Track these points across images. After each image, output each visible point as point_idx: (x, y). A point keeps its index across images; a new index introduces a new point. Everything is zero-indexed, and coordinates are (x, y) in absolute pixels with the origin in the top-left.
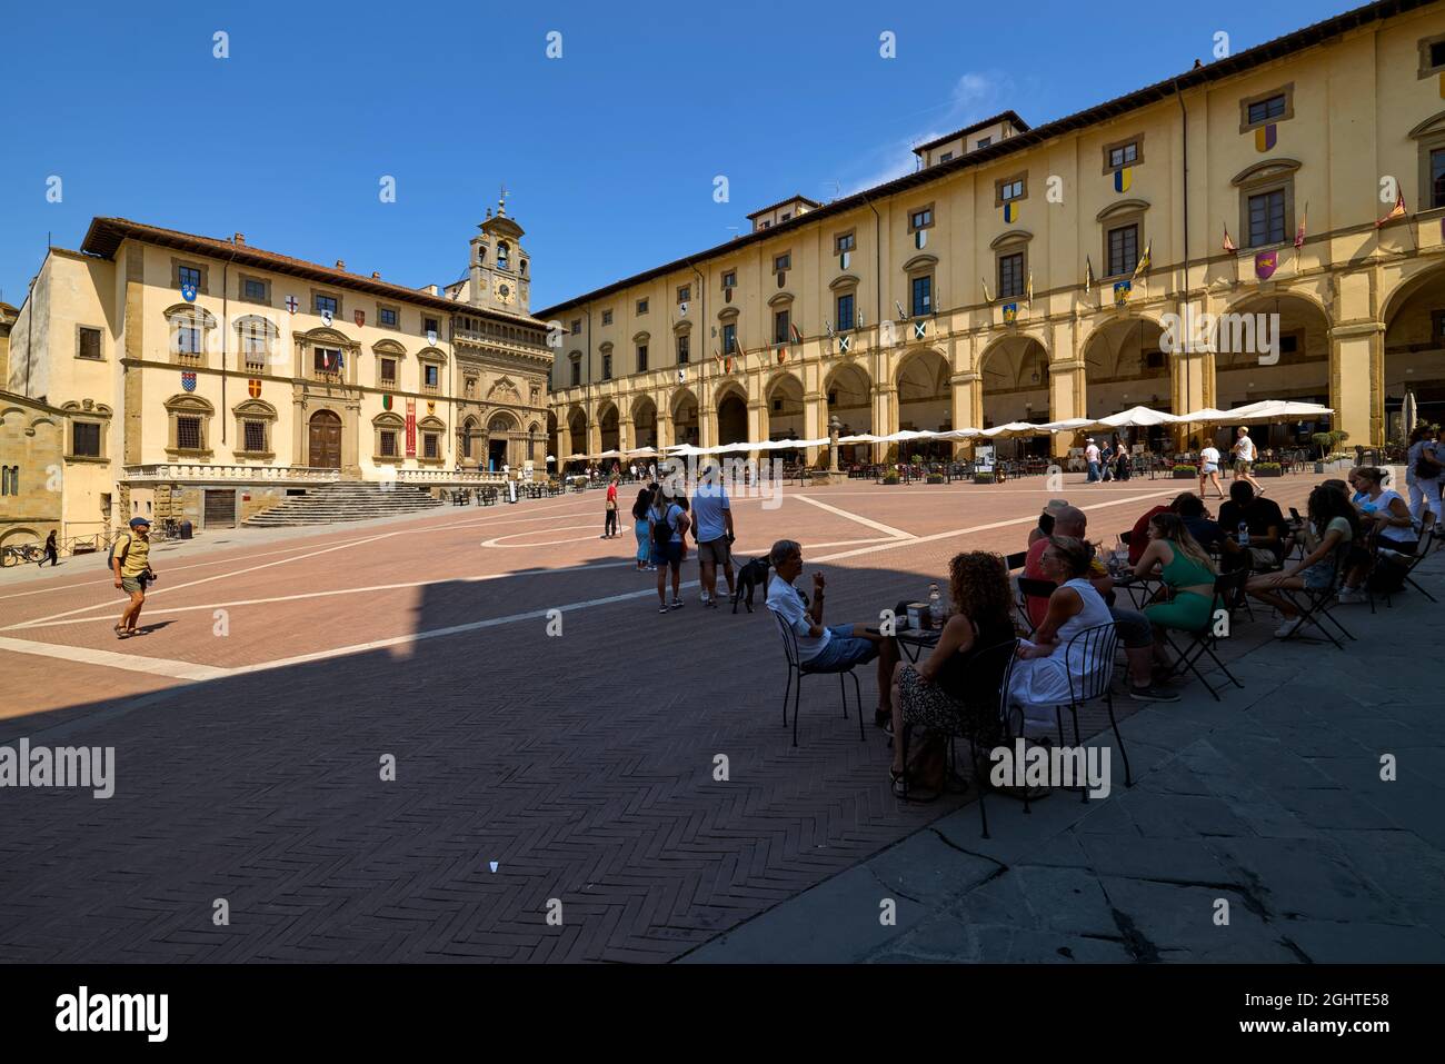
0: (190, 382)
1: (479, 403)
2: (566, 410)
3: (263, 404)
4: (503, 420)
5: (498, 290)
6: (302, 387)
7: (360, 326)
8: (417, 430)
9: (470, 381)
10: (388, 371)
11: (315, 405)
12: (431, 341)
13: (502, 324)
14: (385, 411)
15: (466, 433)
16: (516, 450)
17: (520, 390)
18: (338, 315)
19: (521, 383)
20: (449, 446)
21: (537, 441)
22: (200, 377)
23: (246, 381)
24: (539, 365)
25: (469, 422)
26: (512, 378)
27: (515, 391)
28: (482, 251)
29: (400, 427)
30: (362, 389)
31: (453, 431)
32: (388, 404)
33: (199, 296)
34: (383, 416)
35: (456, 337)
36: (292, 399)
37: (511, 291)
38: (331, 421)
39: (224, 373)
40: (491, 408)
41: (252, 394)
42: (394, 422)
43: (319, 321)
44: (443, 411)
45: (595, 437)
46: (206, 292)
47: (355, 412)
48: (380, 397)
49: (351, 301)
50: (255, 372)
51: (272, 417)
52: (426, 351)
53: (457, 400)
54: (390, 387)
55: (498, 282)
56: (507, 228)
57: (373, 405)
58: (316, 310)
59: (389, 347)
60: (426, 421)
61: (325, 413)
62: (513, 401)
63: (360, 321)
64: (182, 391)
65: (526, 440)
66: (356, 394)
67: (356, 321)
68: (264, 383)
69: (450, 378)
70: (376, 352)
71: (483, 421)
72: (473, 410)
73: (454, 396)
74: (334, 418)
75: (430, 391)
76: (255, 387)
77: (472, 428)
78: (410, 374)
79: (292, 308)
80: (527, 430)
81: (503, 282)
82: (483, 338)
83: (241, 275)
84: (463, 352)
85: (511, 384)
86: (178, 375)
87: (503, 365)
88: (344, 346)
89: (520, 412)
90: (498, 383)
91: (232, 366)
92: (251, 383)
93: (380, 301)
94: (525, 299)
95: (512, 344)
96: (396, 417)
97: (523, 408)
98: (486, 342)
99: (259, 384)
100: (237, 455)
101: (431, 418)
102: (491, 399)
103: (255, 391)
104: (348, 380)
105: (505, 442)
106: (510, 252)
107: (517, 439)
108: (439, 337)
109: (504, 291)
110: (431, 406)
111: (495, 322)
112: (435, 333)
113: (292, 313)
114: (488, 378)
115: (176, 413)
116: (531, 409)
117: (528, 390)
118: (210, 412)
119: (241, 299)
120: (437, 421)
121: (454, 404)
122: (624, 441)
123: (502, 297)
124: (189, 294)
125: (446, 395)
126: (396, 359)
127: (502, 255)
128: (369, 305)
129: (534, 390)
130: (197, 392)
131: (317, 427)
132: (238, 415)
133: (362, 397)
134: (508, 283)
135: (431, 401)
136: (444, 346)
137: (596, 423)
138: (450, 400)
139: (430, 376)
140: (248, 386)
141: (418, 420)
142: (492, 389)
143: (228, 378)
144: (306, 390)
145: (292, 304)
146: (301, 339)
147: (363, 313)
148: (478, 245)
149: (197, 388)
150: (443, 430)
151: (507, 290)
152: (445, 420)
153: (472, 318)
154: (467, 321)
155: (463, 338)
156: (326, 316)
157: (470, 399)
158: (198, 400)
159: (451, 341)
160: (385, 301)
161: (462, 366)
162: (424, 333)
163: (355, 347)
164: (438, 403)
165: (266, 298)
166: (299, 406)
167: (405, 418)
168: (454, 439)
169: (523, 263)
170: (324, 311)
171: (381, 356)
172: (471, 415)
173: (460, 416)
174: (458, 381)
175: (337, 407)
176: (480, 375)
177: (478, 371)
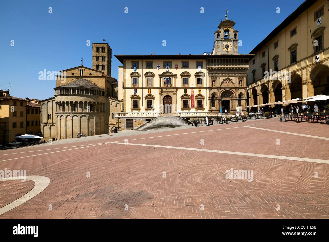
0: (135, 92)
1: (217, 88)
2: (260, 87)
3: (151, 95)
4: (227, 93)
5: (224, 47)
6: (161, 89)
7: (177, 69)
8: (195, 99)
10: (185, 82)
11: (164, 94)
12: (199, 69)
13: (226, 59)
14: (184, 94)
15: (212, 99)
16: (234, 104)
17: (234, 82)
18: (170, 67)
19: (235, 79)
20: (206, 104)
21: (242, 100)
22: (138, 90)
23: (148, 89)
24: (243, 71)
25: (213, 95)
26: (230, 78)
27: (232, 82)
28: (218, 35)
29: (189, 99)
30: (177, 88)
31: (208, 98)
32: (185, 91)
33: (137, 69)
34: (183, 96)
35: (208, 66)
36: (158, 93)
37: (230, 46)
38: (169, 98)
39: (142, 88)
40: (222, 89)
41: (149, 93)
42: (187, 97)
43: (165, 70)
44: (204, 92)
45: (272, 97)
46: (138, 68)
47: (175, 95)
48: (183, 90)
49: (174, 63)
50: (150, 87)
51: (154, 99)
52: (197, 73)
54: (186, 86)
55: (225, 44)
56: (228, 24)
57: (181, 92)
58: (164, 67)
59: (185, 74)
60: (198, 96)
61: (167, 96)
62: (231, 85)
63: (177, 67)
64: (133, 94)
65: (237, 99)
66: (176, 89)
67: (176, 68)
68: (152, 89)
69: (206, 81)
70: (182, 76)
71: (219, 94)
72: (215, 90)
73: (208, 87)
74: (170, 97)
75: (199, 86)
76: (150, 91)
77: (215, 97)
78: (192, 81)
79: (158, 68)
80: (237, 96)
81: (226, 43)
82: (218, 65)
83: (146, 62)
84: (211, 72)
85: (230, 80)
86: (133, 90)
87: (227, 73)
88: (172, 76)
89: (234, 90)
90: (225, 80)
91: (144, 86)
92: (149, 90)
93: (182, 60)
94: (236, 48)
95: (230, 65)
96: (188, 95)
97: (235, 88)
98: (219, 66)
99: (151, 90)
100: (146, 109)
101: (200, 95)
102: (222, 86)
103: (150, 92)
104: (173, 86)
105: (229, 101)
106: (230, 32)
107: (233, 100)
108: (202, 68)
109: (227, 47)
110: (200, 91)
111: (222, 59)
112: (201, 67)
113: (158, 69)
114: (220, 79)
115: (133, 99)
116: (239, 88)
117: (237, 81)
118: (139, 99)
119: (146, 68)
120: (202, 96)
121: (208, 90)
122: (284, 96)
123: (226, 49)
124: (135, 69)
125: (205, 86)
126: (188, 77)
127: (227, 34)
128: (179, 62)
129: (240, 81)
130: (137, 94)
131: (166, 100)
132: (146, 99)
133: (177, 90)
134: (229, 44)
135: (199, 89)
136: (204, 71)
137: (272, 90)
138: (206, 88)
139: (199, 81)
141: (195, 96)
142: (222, 83)
143: (144, 89)
144: (162, 90)
145: (158, 67)
146: (161, 76)
147: (177, 65)
148: (217, 33)
149: (137, 93)
150: (204, 99)
151: (228, 46)
152: (204, 95)
153: (214, 59)
154: (212, 60)
155: (211, 66)
156: (167, 68)
157: (214, 87)
158: (137, 96)
159: (206, 68)
160: (184, 60)
161: (211, 76)
162: (197, 68)
163: (175, 76)
164: (202, 90)
165: (152, 67)
166: (160, 95)
167: (190, 95)
168: (208, 101)
169: (235, 35)
170: (166, 67)
171: (183, 77)
172: (214, 92)
173: (210, 93)
174: (209, 81)
175: (171, 94)
176: (218, 78)
177: (217, 77)
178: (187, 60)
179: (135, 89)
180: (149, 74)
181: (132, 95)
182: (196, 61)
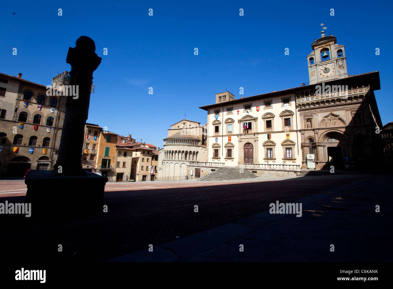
1: (314, 130)
3: (231, 143)
4: (335, 135)
5: (322, 72)
6: (240, 136)
7: (258, 111)
8: (281, 146)
9: (309, 120)
10: (269, 124)
11: (244, 142)
12: (286, 107)
14: (268, 140)
15: (309, 145)
18: (251, 110)
19: (344, 113)
20: (298, 152)
22: (219, 138)
25: (311, 140)
26: (336, 112)
27: (340, 119)
28: (312, 59)
29: (274, 146)
30: (258, 133)
31: (300, 145)
32: (269, 137)
34: (267, 142)
35: (297, 102)
36: (238, 140)
37: (331, 69)
39: (222, 136)
40: (323, 131)
41: (229, 141)
42: (271, 144)
43: (245, 114)
44: (293, 137)
46: (220, 116)
47: (256, 142)
48: (266, 135)
49: (255, 104)
50: (230, 134)
51: (233, 147)
52: (284, 112)
53: (300, 131)
54: (269, 130)
55: (322, 68)
57: (263, 138)
58: (245, 111)
59: (268, 115)
60: (285, 141)
61: (248, 143)
62: (339, 124)
64: (215, 142)
66: (257, 135)
68: (232, 137)
69: (297, 121)
70: (264, 119)
71: (318, 138)
72: (311, 134)
73: (299, 128)
74: (251, 145)
75: (287, 129)
78: (278, 123)
79: (238, 113)
81: (325, 67)
83: (227, 108)
84: (303, 108)
85: (337, 116)
86: (215, 138)
87: (329, 107)
90: (326, 117)
91: (224, 134)
93: (264, 100)
94: (343, 68)
96: (272, 142)
97: (347, 127)
99: (230, 137)
100: (225, 159)
101: (288, 140)
102: (322, 126)
103: (230, 140)
104: (254, 131)
105: (340, 148)
106: (330, 51)
108: (290, 105)
109: (327, 70)
110: (288, 135)
112: (288, 103)
114: (319, 117)
115: (214, 148)
116: (353, 127)
117: (350, 116)
118: (220, 147)
119: (227, 115)
120: (291, 141)
121: (299, 133)
123: (325, 74)
124: (217, 117)
125: (295, 129)
126: (272, 119)
127: (325, 54)
128: (261, 103)
130: (218, 143)
131: (246, 149)
132: (225, 147)
134: (329, 66)
135: (288, 133)
136: (292, 108)
138: (297, 131)
139: (287, 122)
140: (228, 139)
141: (281, 142)
142: (323, 121)
143: (224, 137)
146: (240, 121)
147: (259, 107)
148: (309, 58)
149: (218, 141)
150: (294, 145)
152: (295, 140)
153: (305, 91)
155: (301, 102)
156: (248, 112)
157: (309, 128)
159: (296, 105)
160: (266, 100)
161: (303, 114)
162: (283, 106)
163: (255, 119)
164: (291, 133)
165: (232, 112)
166: (240, 142)
168: (300, 149)
169: (339, 52)
171: (266, 120)
172: (310, 136)
173: (303, 137)
174: (301, 121)
175: (251, 141)
176: (314, 116)
177: (312, 114)
178: (270, 99)
179: (216, 137)
180: (230, 121)
181: (213, 144)
182: (281, 98)
